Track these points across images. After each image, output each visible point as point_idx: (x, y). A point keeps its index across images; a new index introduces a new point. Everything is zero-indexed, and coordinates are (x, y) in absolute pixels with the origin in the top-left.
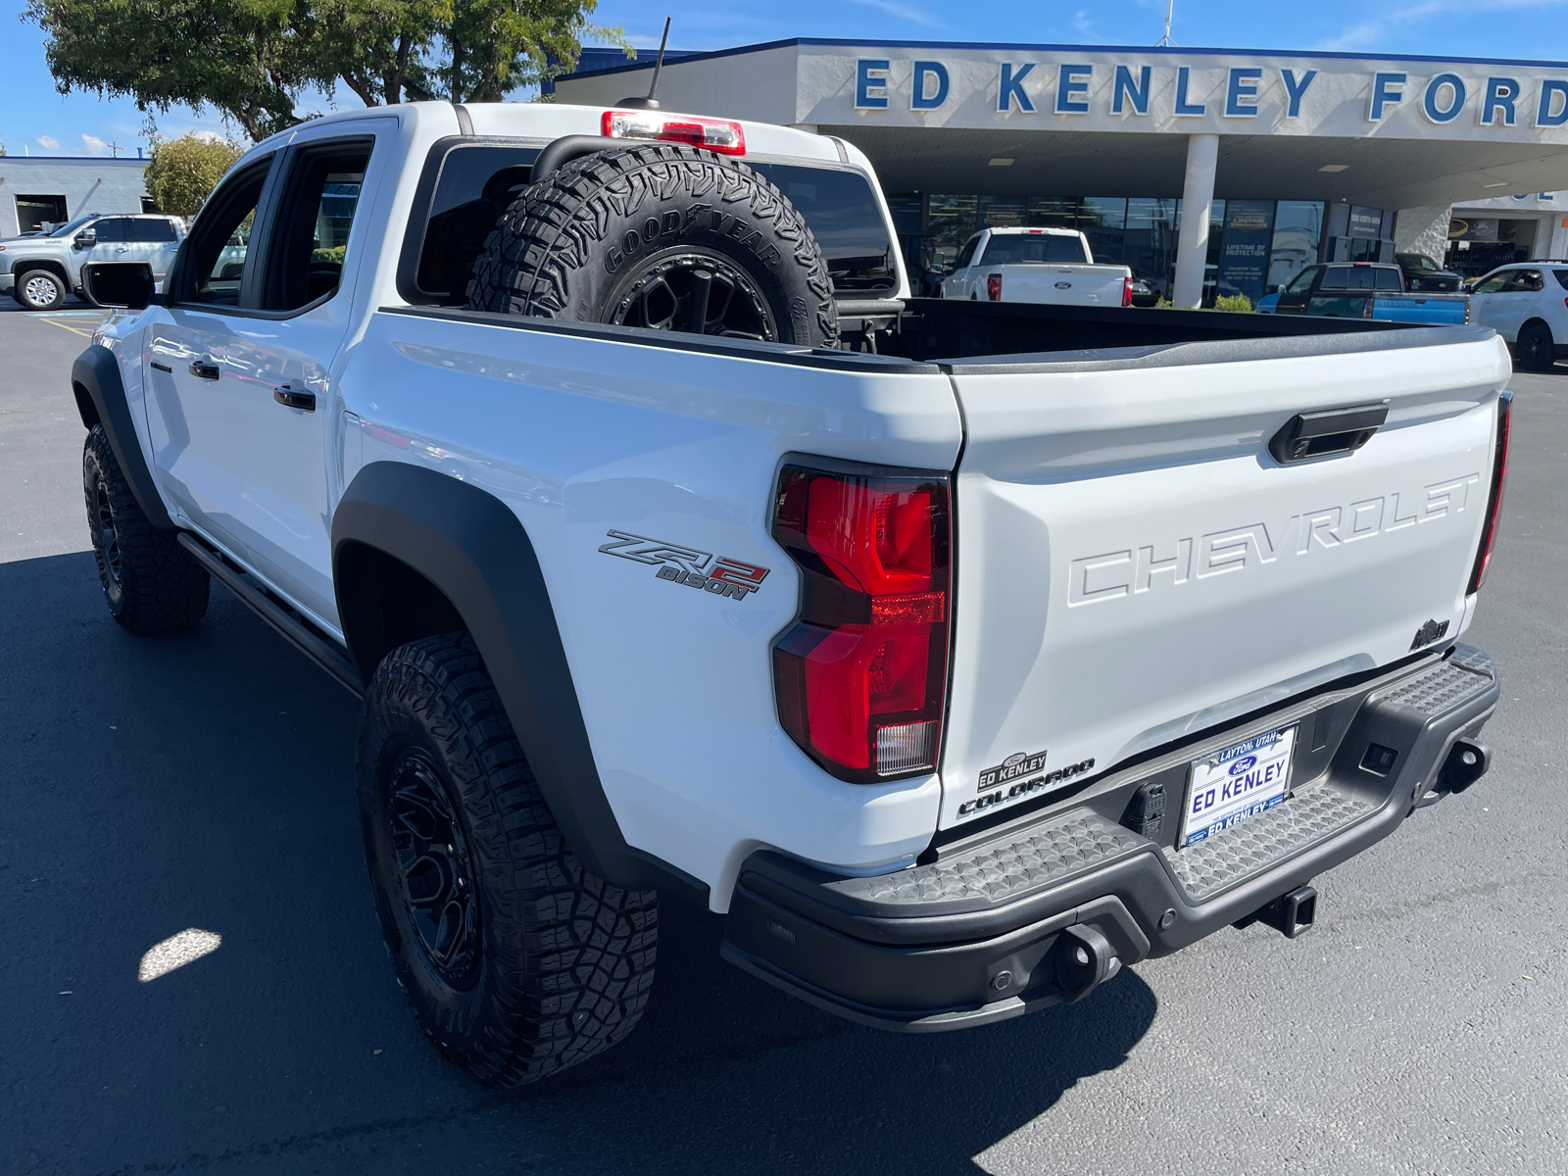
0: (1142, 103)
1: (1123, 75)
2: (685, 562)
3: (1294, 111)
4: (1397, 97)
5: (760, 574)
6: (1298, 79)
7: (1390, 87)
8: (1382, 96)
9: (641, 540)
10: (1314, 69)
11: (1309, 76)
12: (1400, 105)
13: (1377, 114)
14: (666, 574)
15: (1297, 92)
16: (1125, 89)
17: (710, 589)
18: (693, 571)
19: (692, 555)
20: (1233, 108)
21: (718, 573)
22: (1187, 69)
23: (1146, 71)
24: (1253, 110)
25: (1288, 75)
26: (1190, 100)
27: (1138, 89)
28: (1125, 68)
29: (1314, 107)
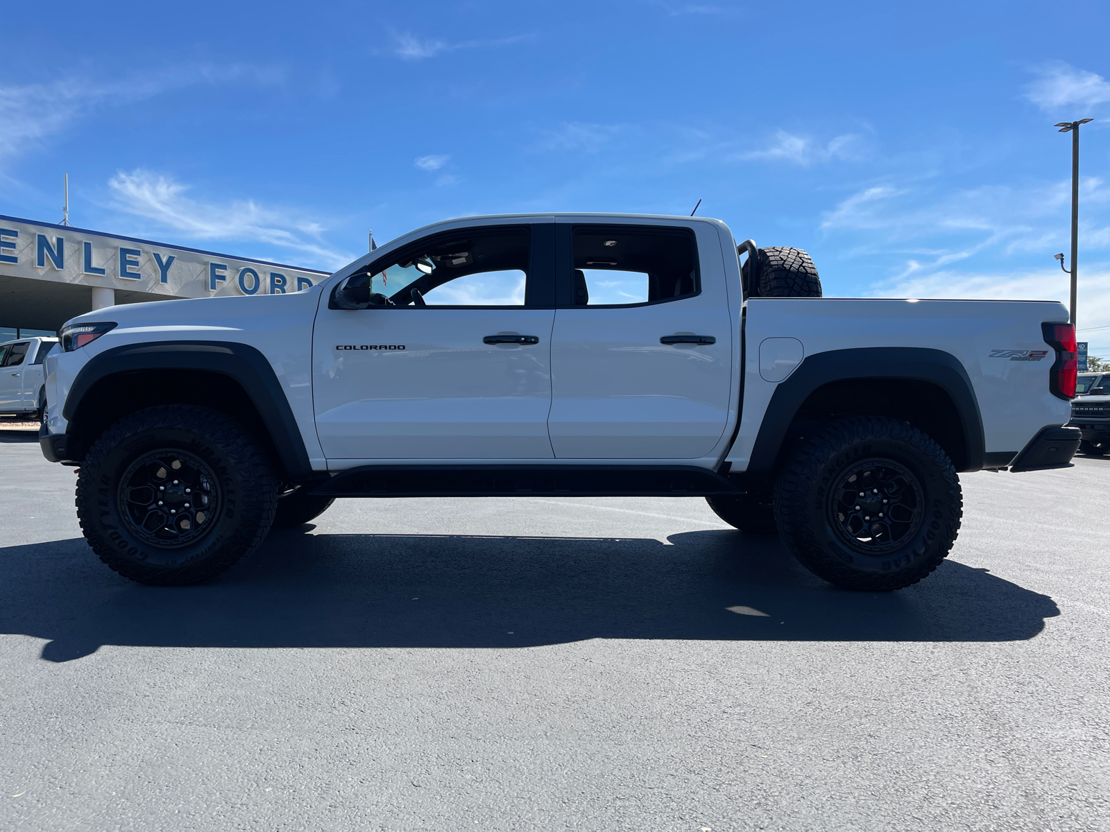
0: (60, 262)
1: (43, 242)
2: (1020, 355)
3: (164, 279)
4: (223, 278)
5: (1045, 353)
6: (164, 260)
7: (219, 272)
8: (215, 277)
9: (1004, 351)
10: (173, 256)
11: (171, 259)
12: (225, 283)
13: (213, 287)
14: (1013, 359)
15: (165, 268)
16: (46, 251)
17: (1029, 360)
18: (1022, 356)
19: (1022, 352)
20: (124, 273)
21: (1031, 355)
22: (90, 244)
23: (60, 241)
24: (138, 276)
25: (157, 257)
26: (94, 264)
27: (56, 252)
28: (44, 236)
29: (175, 279)
